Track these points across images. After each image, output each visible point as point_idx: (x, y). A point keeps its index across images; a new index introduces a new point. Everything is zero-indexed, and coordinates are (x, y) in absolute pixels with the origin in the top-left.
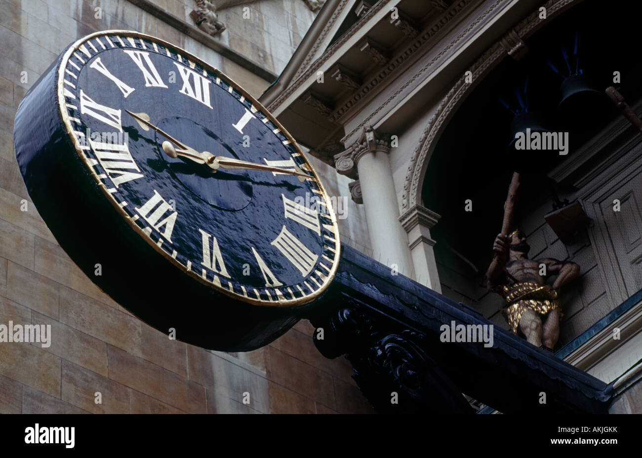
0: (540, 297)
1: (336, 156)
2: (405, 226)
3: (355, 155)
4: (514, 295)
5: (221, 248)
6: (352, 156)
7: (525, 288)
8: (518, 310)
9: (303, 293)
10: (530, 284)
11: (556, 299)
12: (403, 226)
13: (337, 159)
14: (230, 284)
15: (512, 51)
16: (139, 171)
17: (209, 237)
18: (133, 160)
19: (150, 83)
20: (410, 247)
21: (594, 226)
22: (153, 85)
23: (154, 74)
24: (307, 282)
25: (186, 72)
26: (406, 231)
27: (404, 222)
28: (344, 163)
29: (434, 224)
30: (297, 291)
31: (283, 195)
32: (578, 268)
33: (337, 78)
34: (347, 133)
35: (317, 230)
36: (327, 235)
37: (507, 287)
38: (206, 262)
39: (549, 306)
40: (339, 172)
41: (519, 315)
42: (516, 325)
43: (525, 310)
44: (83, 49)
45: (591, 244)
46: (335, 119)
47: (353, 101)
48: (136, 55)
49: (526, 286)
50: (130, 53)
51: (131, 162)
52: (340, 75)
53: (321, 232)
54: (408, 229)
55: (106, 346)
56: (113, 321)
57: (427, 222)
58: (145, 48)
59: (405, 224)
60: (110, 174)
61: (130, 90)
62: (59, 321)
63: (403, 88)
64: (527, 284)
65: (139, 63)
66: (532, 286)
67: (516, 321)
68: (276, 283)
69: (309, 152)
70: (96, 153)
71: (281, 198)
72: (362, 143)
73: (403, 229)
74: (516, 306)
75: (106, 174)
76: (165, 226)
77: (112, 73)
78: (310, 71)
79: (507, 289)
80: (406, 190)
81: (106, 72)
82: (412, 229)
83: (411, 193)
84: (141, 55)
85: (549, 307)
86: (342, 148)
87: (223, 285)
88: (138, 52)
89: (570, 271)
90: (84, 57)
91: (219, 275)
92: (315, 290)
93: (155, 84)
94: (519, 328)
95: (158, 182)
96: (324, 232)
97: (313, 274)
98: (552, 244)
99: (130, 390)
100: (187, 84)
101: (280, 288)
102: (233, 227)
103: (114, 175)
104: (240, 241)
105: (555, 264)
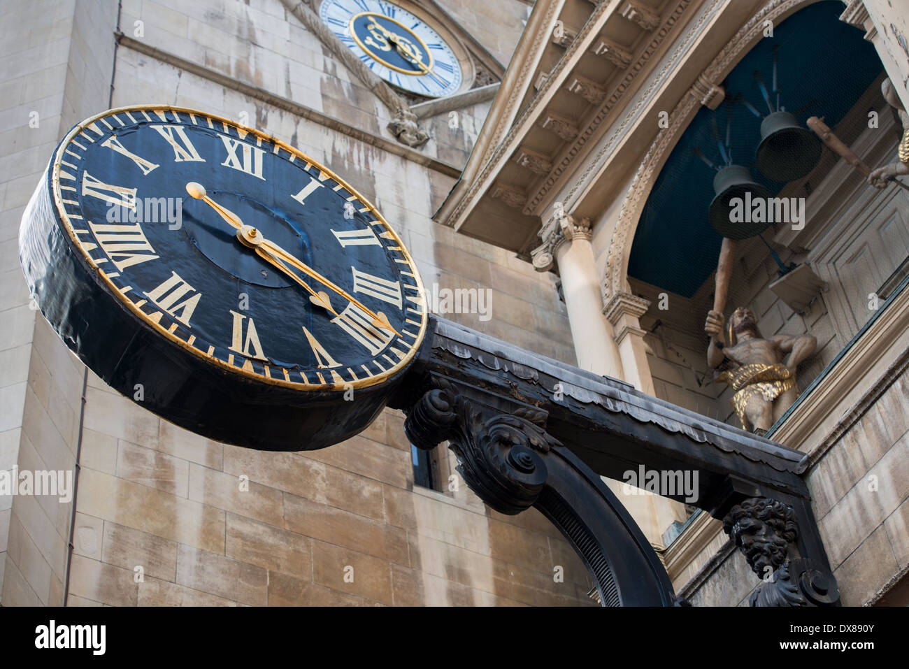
0: (769, 378)
1: (533, 253)
2: (611, 318)
3: (552, 248)
4: (740, 381)
5: (259, 330)
6: (550, 250)
7: (751, 371)
8: (743, 397)
9: (369, 373)
10: (756, 365)
11: (790, 378)
12: (608, 318)
13: (534, 255)
14: (267, 369)
15: (705, 99)
16: (154, 252)
17: (243, 319)
18: (146, 240)
19: (181, 157)
20: (617, 341)
21: (829, 290)
22: (186, 160)
23: (189, 149)
24: (377, 361)
25: (233, 144)
26: (612, 323)
27: (608, 314)
28: (541, 257)
29: (644, 312)
30: (361, 371)
31: (353, 268)
32: (815, 340)
33: (523, 164)
34: (544, 224)
35: (399, 304)
36: (411, 307)
37: (732, 373)
38: (236, 346)
39: (780, 387)
40: (537, 269)
41: (745, 402)
42: (742, 414)
43: (750, 395)
44: (94, 128)
45: (827, 313)
46: (530, 211)
47: (547, 187)
48: (166, 130)
49: (751, 368)
50: (159, 128)
51: (145, 243)
52: (525, 159)
53: (403, 305)
54: (613, 322)
55: (281, 494)
56: (291, 467)
57: (635, 311)
58: (179, 121)
59: (609, 316)
60: (114, 258)
61: (152, 167)
62: (222, 472)
63: (594, 163)
64: (753, 365)
65: (169, 138)
66: (759, 368)
67: (741, 409)
68: (333, 364)
69: (517, 257)
70: (97, 236)
71: (351, 271)
72: (558, 233)
73: (608, 322)
74: (741, 393)
75: (108, 258)
76: (182, 309)
77: (130, 150)
78: (493, 160)
79: (732, 375)
80: (607, 277)
81: (122, 150)
82: (618, 321)
83: (613, 280)
84: (172, 129)
85: (780, 389)
86: (540, 242)
87: (256, 370)
88: (169, 127)
89: (805, 344)
90: (94, 135)
91: (252, 360)
92: (387, 369)
93: (188, 158)
94: (746, 416)
95: (179, 263)
96: (407, 305)
97: (386, 351)
98: (789, 319)
99: (312, 540)
100: (232, 156)
101: (337, 370)
102: (278, 306)
103: (118, 259)
104: (287, 322)
105: (789, 339)
